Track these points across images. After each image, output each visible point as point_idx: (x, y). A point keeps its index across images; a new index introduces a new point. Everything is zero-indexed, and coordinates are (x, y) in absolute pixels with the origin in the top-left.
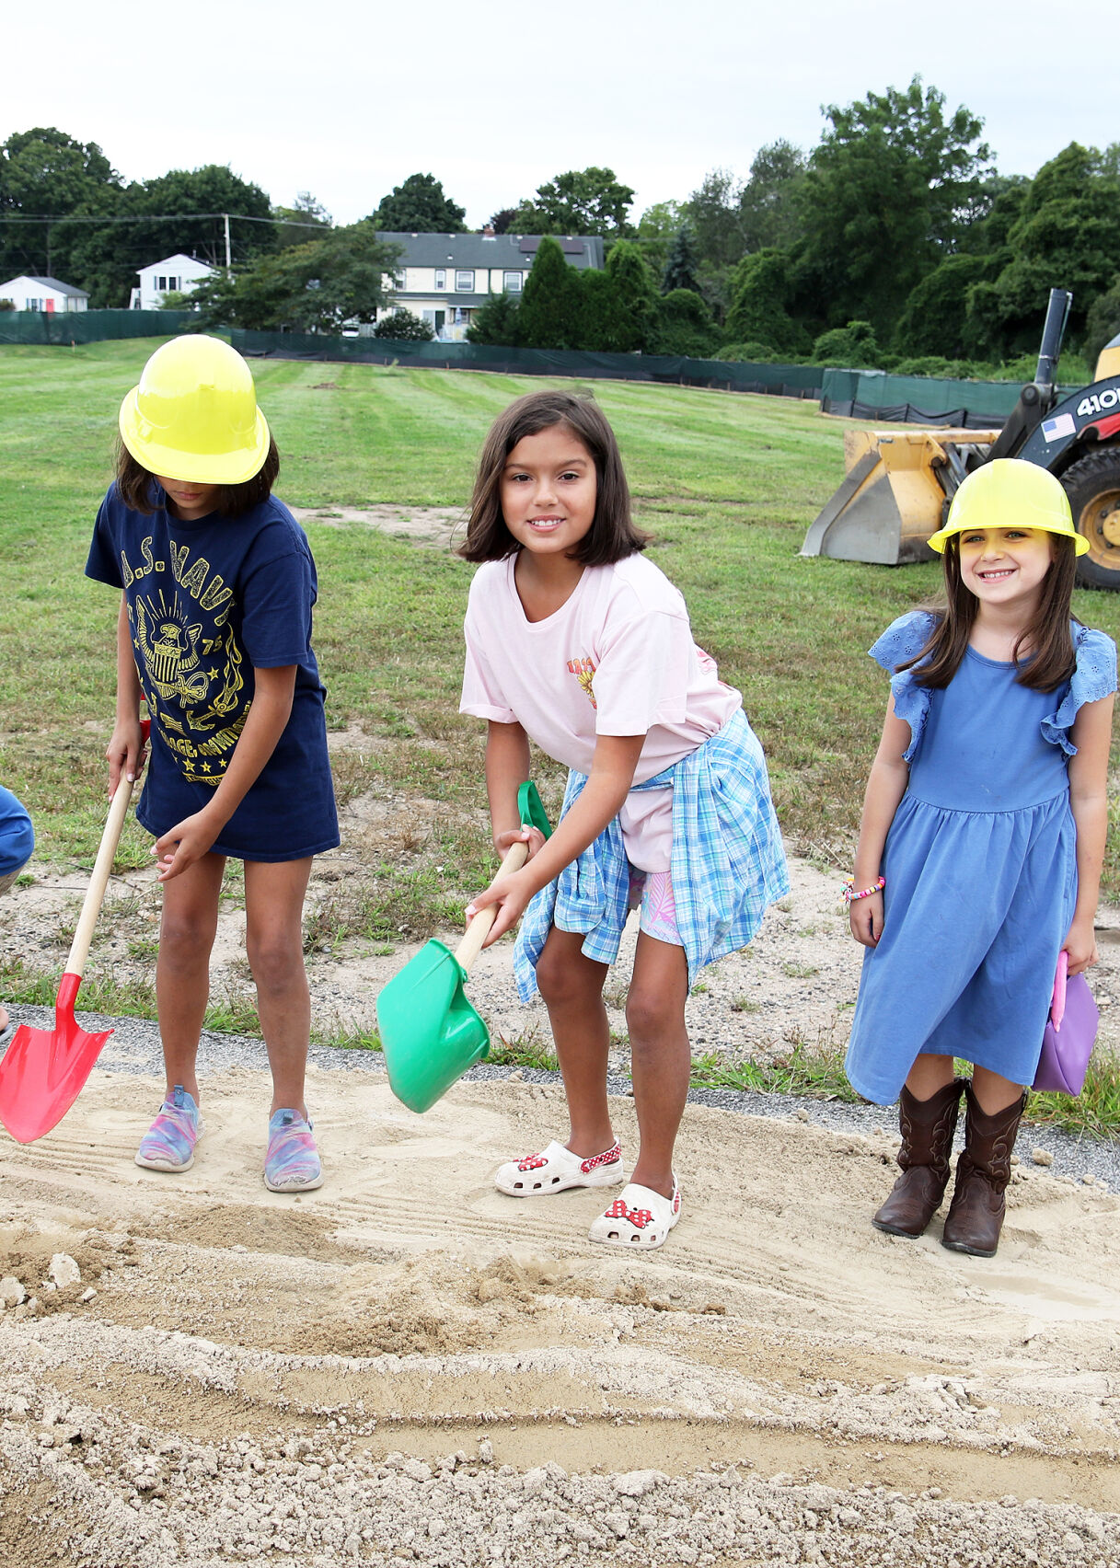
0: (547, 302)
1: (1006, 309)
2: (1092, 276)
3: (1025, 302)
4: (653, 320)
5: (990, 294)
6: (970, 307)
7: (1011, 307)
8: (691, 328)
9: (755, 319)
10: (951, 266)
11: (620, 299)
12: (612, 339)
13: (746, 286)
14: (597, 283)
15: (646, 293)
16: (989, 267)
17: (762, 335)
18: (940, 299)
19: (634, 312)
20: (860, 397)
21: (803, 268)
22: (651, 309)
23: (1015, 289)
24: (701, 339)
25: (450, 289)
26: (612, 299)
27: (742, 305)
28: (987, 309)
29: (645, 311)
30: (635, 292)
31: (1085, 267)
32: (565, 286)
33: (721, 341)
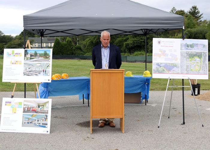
0: (58, 48)
1: (130, 46)
2: (143, 40)
3: (133, 45)
4: (74, 50)
5: (128, 44)
6: (124, 46)
7: (131, 46)
8: (80, 51)
9: (90, 49)
10: (119, 40)
11: (69, 47)
12: (69, 53)
13: (88, 44)
14: (65, 45)
15: (73, 46)
16: (125, 40)
17: (91, 51)
18: (118, 45)
19: (71, 49)
20: (127, 59)
21: (95, 41)
22: (74, 48)
23: (131, 43)
24: (82, 52)
25: (37, 46)
26: (68, 47)
27: (87, 47)
28: (127, 46)
29: (73, 48)
30: (71, 46)
31: (141, 39)
32: (60, 45)
33: (85, 53)
